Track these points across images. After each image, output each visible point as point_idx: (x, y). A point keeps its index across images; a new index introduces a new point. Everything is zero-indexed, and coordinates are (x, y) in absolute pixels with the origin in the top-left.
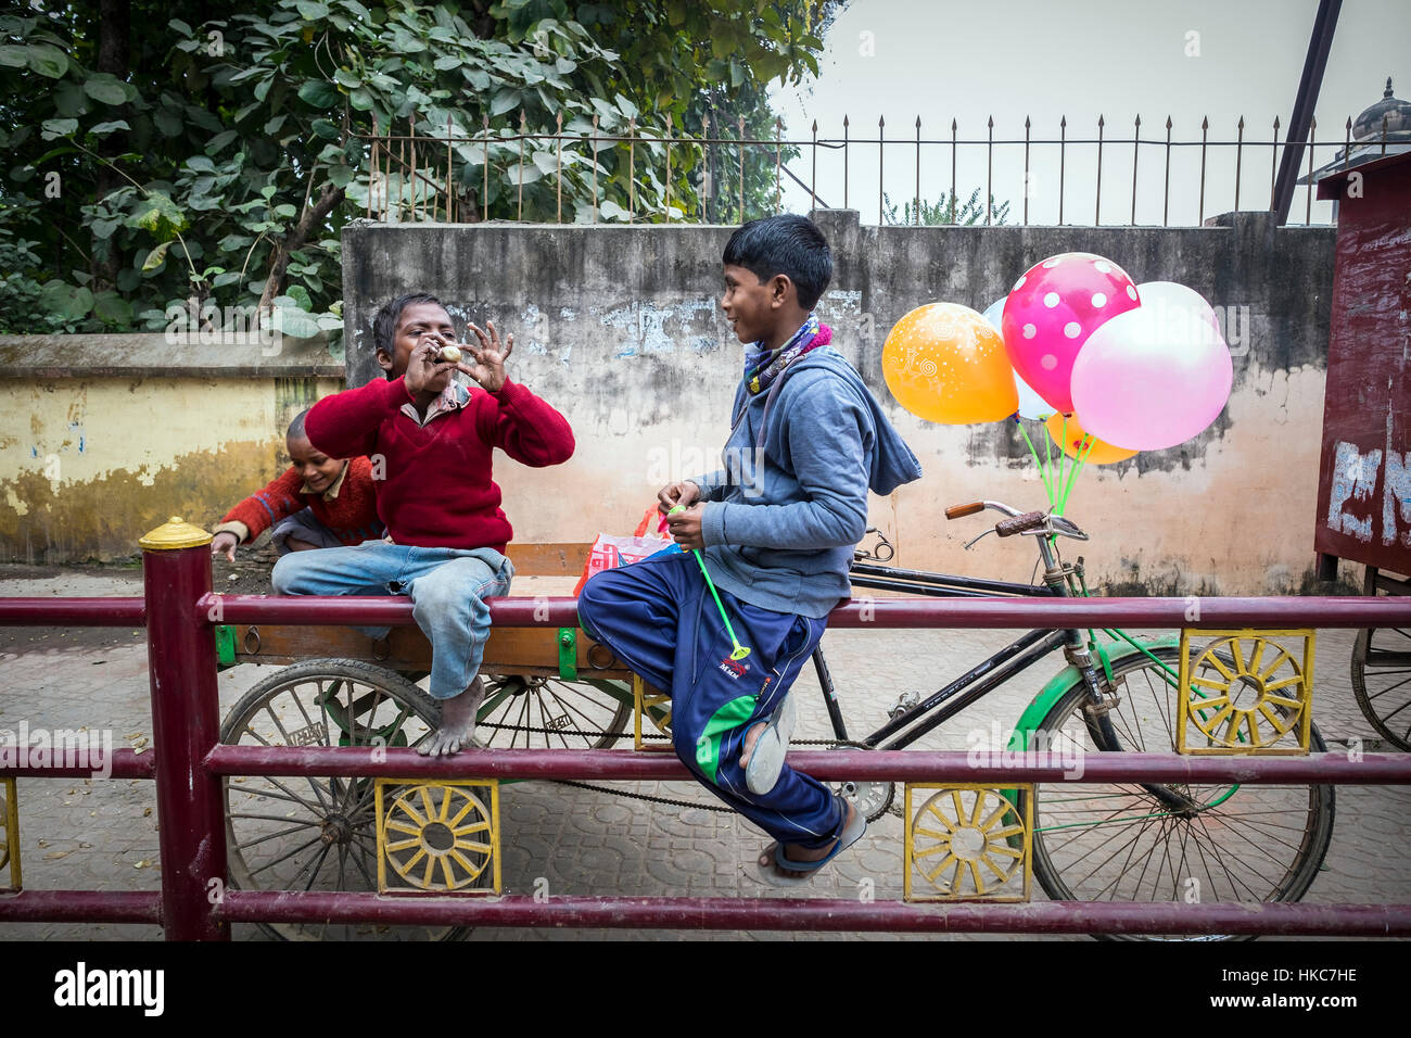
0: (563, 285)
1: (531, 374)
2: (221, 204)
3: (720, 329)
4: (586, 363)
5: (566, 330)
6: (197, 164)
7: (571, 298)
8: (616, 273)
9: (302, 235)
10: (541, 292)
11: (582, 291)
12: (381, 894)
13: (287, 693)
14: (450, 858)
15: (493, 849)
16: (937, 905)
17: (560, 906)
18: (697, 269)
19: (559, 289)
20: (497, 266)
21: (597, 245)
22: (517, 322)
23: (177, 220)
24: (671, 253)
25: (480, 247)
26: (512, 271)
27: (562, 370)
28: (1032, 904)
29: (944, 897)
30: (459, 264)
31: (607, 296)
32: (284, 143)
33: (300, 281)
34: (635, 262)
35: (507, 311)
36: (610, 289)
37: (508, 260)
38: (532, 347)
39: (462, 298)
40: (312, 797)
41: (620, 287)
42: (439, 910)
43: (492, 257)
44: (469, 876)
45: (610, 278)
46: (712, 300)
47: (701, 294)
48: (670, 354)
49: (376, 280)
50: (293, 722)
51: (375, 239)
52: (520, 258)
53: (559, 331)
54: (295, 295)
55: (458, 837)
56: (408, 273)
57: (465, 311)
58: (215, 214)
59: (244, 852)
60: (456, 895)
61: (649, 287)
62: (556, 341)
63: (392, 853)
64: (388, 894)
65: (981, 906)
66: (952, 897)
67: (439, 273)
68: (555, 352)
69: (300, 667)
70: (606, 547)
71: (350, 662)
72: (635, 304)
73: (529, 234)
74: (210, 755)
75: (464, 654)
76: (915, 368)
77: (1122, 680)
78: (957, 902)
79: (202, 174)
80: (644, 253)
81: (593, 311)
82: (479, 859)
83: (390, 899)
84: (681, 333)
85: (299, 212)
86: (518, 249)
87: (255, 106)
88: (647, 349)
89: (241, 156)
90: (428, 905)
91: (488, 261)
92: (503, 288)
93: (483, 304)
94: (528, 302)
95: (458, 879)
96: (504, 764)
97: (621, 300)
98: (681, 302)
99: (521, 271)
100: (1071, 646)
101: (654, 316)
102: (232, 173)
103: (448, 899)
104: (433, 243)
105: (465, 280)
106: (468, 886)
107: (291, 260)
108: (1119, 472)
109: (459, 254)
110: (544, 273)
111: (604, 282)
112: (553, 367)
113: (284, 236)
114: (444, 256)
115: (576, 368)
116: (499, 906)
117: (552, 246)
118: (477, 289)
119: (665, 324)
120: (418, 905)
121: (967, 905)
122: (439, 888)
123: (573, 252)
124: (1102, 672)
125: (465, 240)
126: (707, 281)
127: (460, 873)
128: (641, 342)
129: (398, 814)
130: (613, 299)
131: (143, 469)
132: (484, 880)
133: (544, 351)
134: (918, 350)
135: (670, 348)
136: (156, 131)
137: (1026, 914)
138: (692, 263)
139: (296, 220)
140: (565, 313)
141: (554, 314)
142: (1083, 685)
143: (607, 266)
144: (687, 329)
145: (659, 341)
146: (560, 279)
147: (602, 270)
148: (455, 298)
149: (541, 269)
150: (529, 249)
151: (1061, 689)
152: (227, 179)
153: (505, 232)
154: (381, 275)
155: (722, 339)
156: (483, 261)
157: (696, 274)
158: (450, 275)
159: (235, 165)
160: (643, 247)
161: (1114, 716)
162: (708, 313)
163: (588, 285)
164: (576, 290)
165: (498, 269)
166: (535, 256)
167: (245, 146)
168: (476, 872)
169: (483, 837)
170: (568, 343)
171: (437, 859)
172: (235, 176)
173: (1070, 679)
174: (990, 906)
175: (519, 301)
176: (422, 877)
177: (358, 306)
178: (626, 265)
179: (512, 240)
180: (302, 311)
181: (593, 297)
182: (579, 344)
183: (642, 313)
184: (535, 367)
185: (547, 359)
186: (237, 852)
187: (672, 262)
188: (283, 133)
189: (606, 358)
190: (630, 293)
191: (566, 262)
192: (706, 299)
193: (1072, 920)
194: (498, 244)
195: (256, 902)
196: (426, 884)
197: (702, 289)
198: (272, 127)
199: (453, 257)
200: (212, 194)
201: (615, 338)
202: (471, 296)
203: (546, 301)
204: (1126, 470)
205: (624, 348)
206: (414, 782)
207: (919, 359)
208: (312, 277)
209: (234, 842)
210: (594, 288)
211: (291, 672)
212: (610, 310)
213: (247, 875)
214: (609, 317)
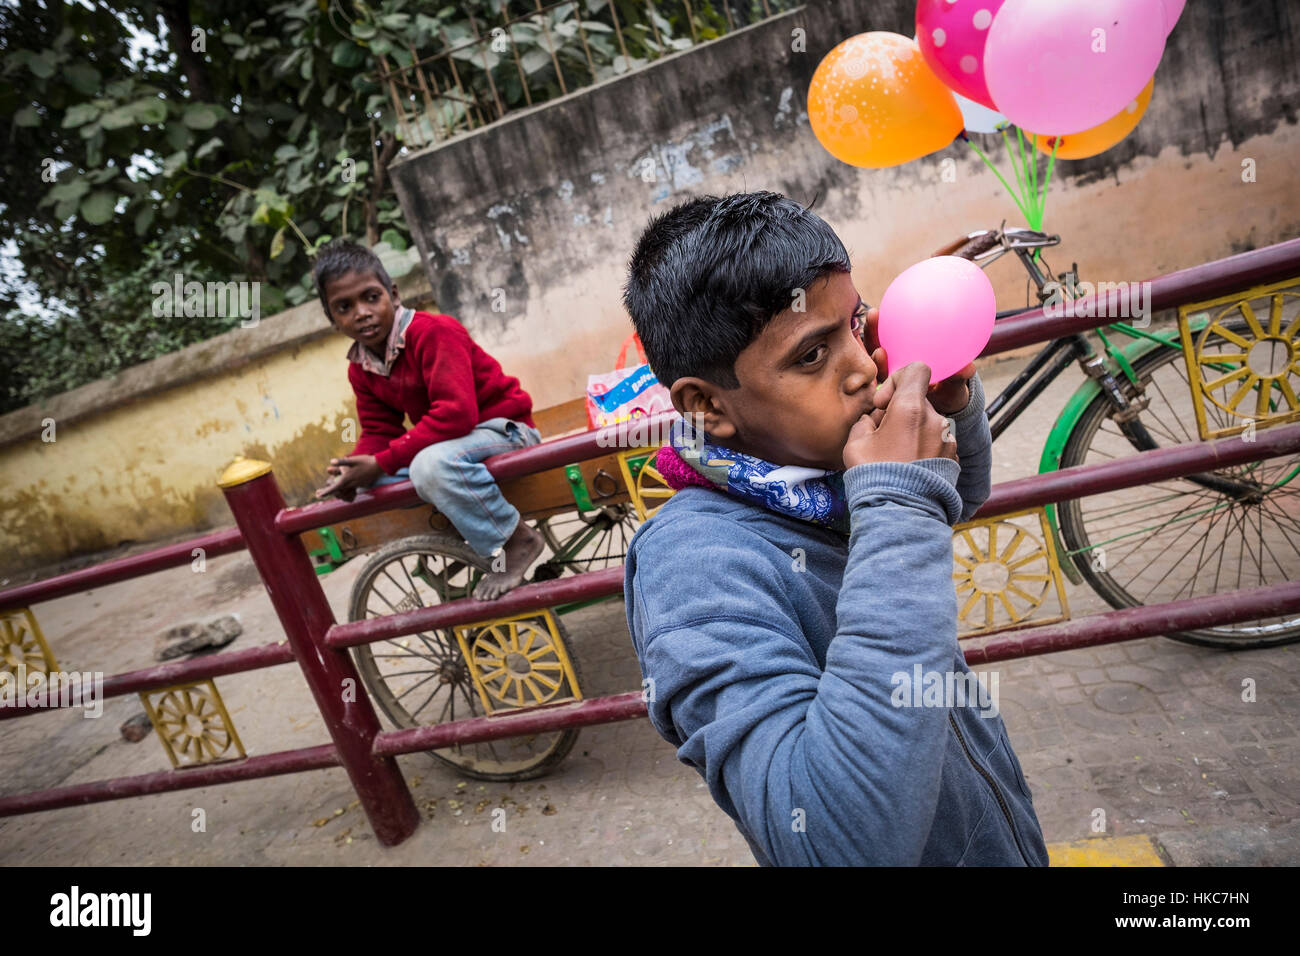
0: (586, 152)
1: (582, 243)
2: (313, 180)
3: (741, 144)
4: (628, 218)
5: (601, 193)
6: (284, 153)
7: (597, 162)
8: (628, 124)
9: (381, 184)
10: (568, 166)
11: (604, 152)
12: (490, 717)
13: (382, 575)
14: (531, 678)
15: (564, 665)
16: (974, 639)
17: (630, 702)
18: (702, 92)
19: (584, 158)
20: (523, 154)
21: (604, 103)
22: (556, 201)
23: (282, 206)
24: (673, 85)
25: (504, 143)
26: (537, 155)
27: (608, 232)
28: (1074, 621)
29: (979, 632)
30: (492, 165)
31: (628, 149)
32: (342, 108)
33: (391, 226)
34: (643, 107)
35: (545, 194)
36: (628, 141)
37: (532, 146)
38: (576, 220)
39: (504, 195)
40: (426, 651)
41: (636, 136)
42: (535, 721)
43: (517, 149)
44: (552, 690)
45: (625, 131)
46: (726, 118)
47: (713, 116)
48: (699, 185)
49: (430, 204)
50: (396, 596)
51: (417, 168)
52: (541, 141)
53: (595, 197)
54: (390, 239)
55: (533, 661)
56: (453, 188)
57: (509, 205)
58: (311, 191)
59: (402, 702)
60: (546, 707)
61: (663, 127)
62: (596, 207)
63: (488, 683)
64: (495, 715)
65: (1018, 633)
66: (988, 630)
67: (478, 179)
68: (597, 217)
69: (382, 552)
70: (596, 387)
71: (414, 539)
72: (655, 147)
73: (541, 115)
74: (328, 635)
75: (480, 512)
76: (837, 118)
77: (1148, 379)
78: (994, 633)
79: (292, 160)
80: (649, 96)
81: (619, 167)
82: (553, 674)
83: (497, 719)
84: (706, 161)
85: (371, 166)
86: (537, 133)
87: (310, 85)
88: (678, 187)
89: (314, 134)
90: (527, 719)
91: (516, 154)
92: (535, 174)
93: (522, 195)
94: (561, 179)
95: (545, 694)
96: (546, 595)
97: (642, 148)
98: (696, 130)
99: (545, 153)
100: (1083, 359)
101: (675, 152)
102: (312, 150)
103: (541, 711)
104: (465, 155)
105: (501, 178)
106: (554, 698)
107: (379, 210)
108: (1208, 152)
109: (489, 156)
110: (566, 147)
111: (620, 136)
112: (600, 232)
113: (367, 192)
114: (477, 163)
115: (620, 226)
116: (583, 710)
117: (565, 119)
118: (514, 182)
119: (689, 157)
120: (519, 721)
121: (1004, 634)
122: (532, 704)
123: (585, 117)
124: (1122, 377)
125: (489, 141)
126: (715, 100)
127: (545, 690)
128: (671, 182)
129: (482, 652)
130: (634, 150)
131: (324, 419)
132: (566, 691)
133: (588, 220)
134: (834, 98)
135: (700, 178)
136: (251, 136)
137: (1067, 632)
138: (696, 87)
139: (370, 173)
140: (596, 178)
141: (583, 184)
142: (1104, 395)
143: (619, 120)
144: (710, 154)
145: (688, 175)
146: (580, 148)
147: (614, 125)
148: (497, 198)
149: (562, 144)
150: (546, 130)
151: (1080, 406)
152: (309, 158)
153: (520, 122)
154: (432, 199)
155: (745, 152)
156: (511, 156)
157: (704, 98)
158: (487, 178)
159: (312, 144)
160: (647, 88)
161: (1145, 418)
162: (725, 132)
163: (607, 144)
164: (599, 152)
165: (525, 158)
166: (553, 134)
167: (314, 124)
168: (555, 686)
169: (552, 657)
170: (606, 205)
171: (523, 682)
172: (316, 152)
173: (1089, 394)
174: (1029, 631)
175: (552, 181)
176: (516, 698)
177: (423, 233)
178: (637, 113)
179: (529, 127)
180: (396, 253)
181: (615, 154)
182: (616, 202)
183: (664, 153)
184: (585, 237)
185: (593, 227)
186: (397, 704)
187: (678, 94)
188: (339, 100)
189: (644, 207)
190: (646, 138)
191: (582, 130)
192: (719, 119)
193: (1118, 629)
194: (518, 134)
195: (401, 739)
196: (518, 702)
197: (713, 110)
198: (329, 99)
199: (484, 161)
200: (304, 174)
201: (646, 186)
202: (510, 191)
203: (575, 173)
204: (1216, 147)
205: (656, 192)
206: (483, 624)
207: (837, 106)
208: (401, 219)
209: (392, 696)
210: (615, 145)
211: (378, 558)
212: (634, 161)
213: (408, 719)
214: (635, 167)
